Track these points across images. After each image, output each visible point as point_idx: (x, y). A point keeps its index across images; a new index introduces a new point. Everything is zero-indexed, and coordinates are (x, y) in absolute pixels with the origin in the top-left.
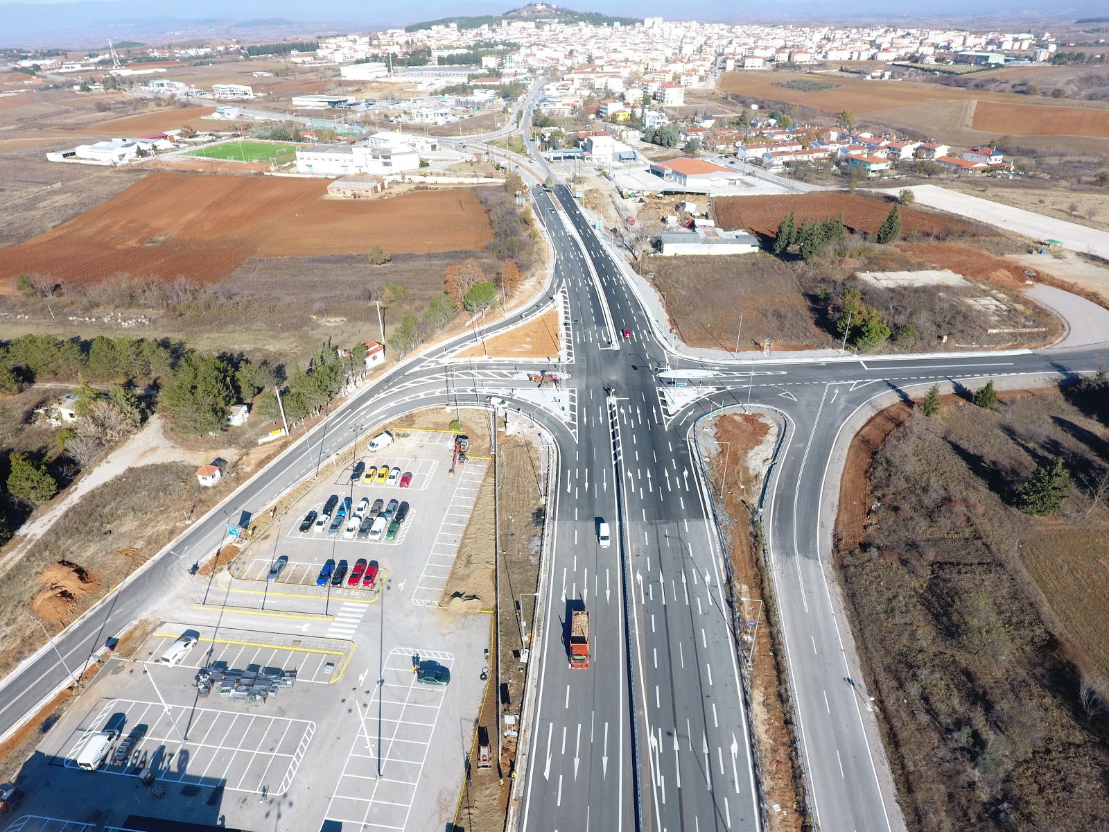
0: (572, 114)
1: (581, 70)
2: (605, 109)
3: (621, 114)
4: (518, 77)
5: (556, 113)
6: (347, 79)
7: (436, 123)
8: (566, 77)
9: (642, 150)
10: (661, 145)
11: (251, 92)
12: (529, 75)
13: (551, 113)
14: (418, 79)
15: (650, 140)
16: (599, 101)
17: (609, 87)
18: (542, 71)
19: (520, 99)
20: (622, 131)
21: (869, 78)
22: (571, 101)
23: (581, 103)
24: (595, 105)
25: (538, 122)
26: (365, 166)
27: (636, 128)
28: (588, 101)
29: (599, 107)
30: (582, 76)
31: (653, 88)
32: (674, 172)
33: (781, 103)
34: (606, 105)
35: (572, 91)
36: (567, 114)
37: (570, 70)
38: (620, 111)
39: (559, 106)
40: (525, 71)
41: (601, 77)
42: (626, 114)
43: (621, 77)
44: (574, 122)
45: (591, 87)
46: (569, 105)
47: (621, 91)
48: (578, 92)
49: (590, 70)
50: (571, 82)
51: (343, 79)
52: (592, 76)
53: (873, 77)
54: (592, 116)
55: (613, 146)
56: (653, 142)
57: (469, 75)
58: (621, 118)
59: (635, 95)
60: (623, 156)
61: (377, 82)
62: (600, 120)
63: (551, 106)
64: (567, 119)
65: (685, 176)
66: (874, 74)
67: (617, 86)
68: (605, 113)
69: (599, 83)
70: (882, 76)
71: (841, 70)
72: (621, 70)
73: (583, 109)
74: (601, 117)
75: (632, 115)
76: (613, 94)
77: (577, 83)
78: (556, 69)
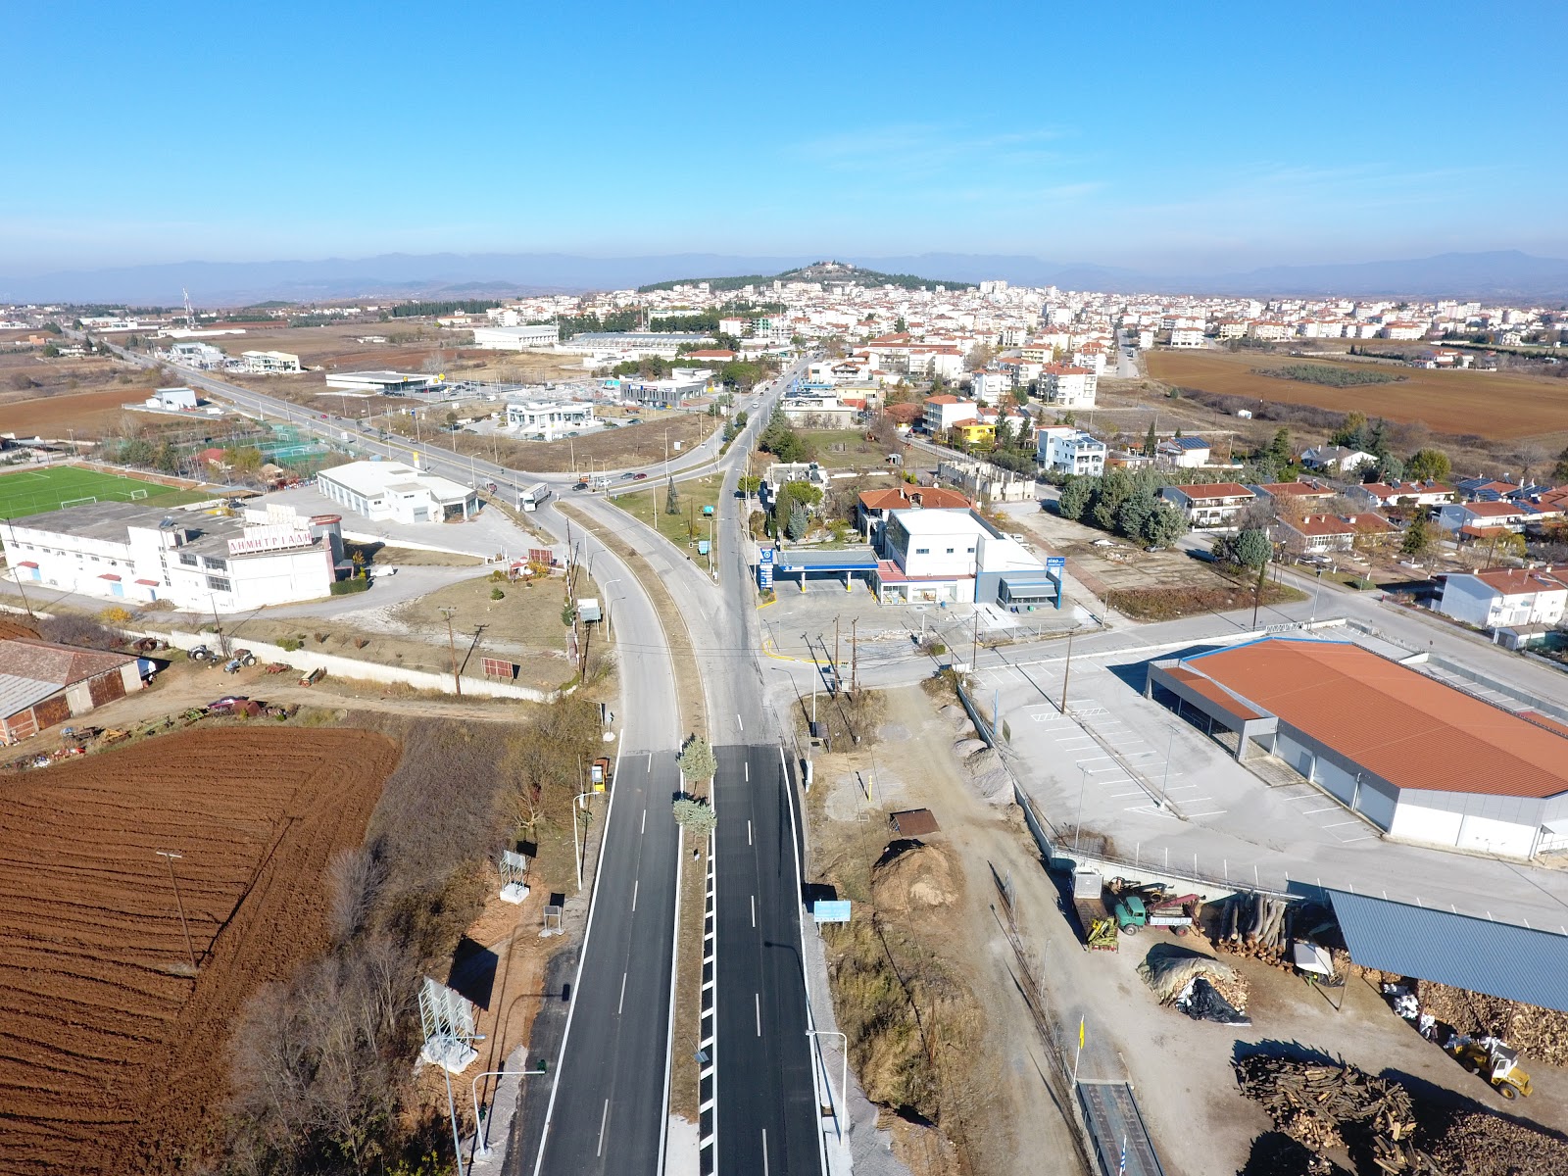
0: (859, 422)
1: (883, 341)
2: (934, 415)
3: (974, 429)
4: (771, 351)
5: (821, 420)
6: (483, 347)
7: (541, 436)
8: (856, 351)
9: (1062, 550)
10: (1118, 532)
11: (297, 365)
12: (793, 347)
13: (811, 421)
14: (588, 351)
15: (1077, 513)
16: (919, 396)
17: (938, 370)
18: (815, 343)
19: (758, 388)
20: (991, 480)
21: (1430, 365)
22: (859, 395)
23: (881, 398)
24: (911, 406)
25: (770, 443)
26: (163, 582)
27: (1023, 474)
28: (896, 396)
29: (921, 411)
30: (886, 351)
31: (1031, 373)
32: (1285, 729)
33: (1305, 409)
34: (940, 407)
35: (863, 375)
36: (847, 423)
37: (863, 342)
38: (970, 422)
39: (830, 404)
40: (788, 341)
41: (923, 352)
42: (986, 428)
43: (961, 354)
44: (859, 443)
45: (902, 370)
46: (851, 403)
47: (961, 377)
48: (876, 378)
49: (900, 341)
50: (863, 360)
51: (478, 347)
52: (905, 351)
53: (1438, 365)
54: (904, 429)
55: (976, 550)
56: (1088, 519)
57: (682, 345)
58: (974, 437)
59: (993, 386)
60: (1015, 588)
61: (529, 353)
62: (923, 440)
63: (814, 407)
64: (847, 435)
65: (1393, 794)
66: (1440, 359)
67: (952, 368)
68: (933, 424)
69: (917, 362)
70: (1458, 362)
71: (1353, 352)
72: (957, 342)
73: (884, 413)
74: (925, 432)
75: (1001, 430)
76: (947, 383)
77: (875, 363)
78: (842, 341)
